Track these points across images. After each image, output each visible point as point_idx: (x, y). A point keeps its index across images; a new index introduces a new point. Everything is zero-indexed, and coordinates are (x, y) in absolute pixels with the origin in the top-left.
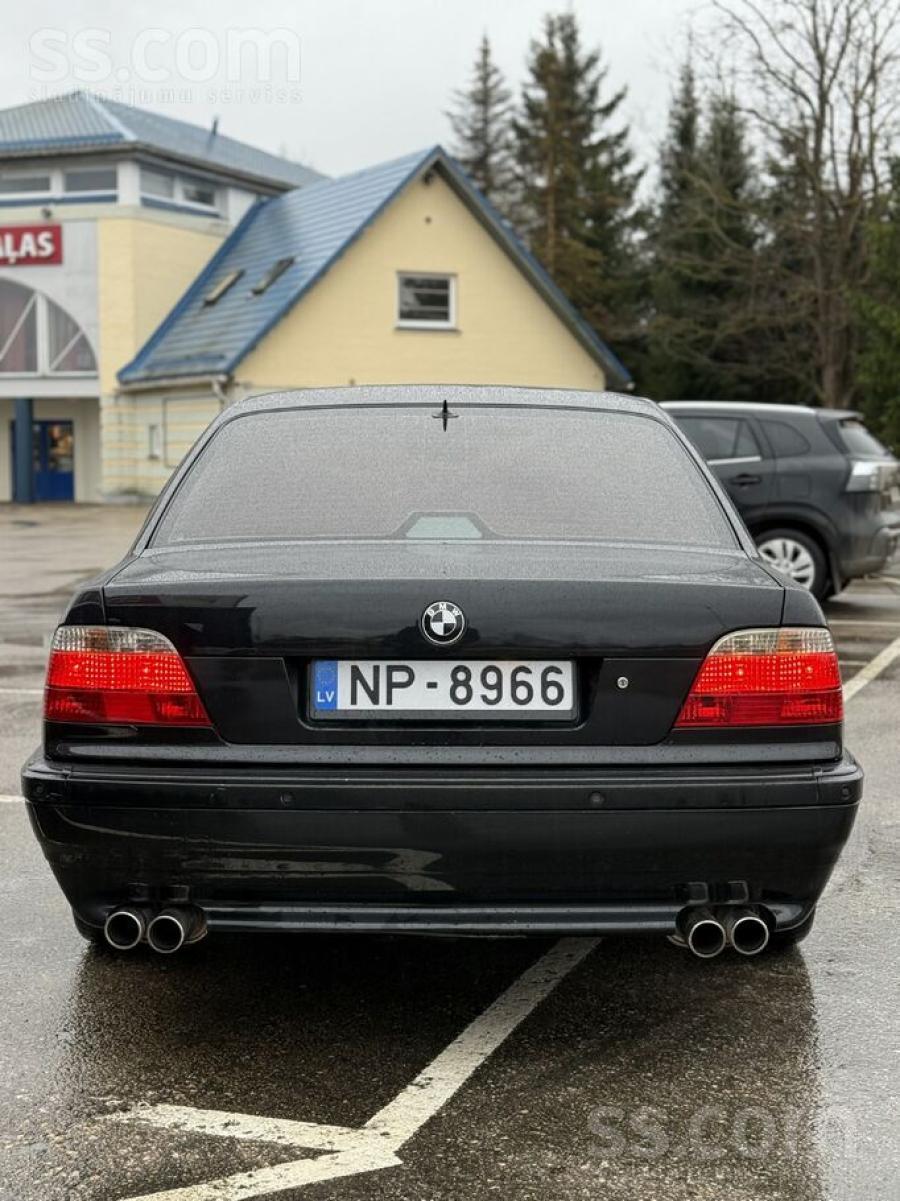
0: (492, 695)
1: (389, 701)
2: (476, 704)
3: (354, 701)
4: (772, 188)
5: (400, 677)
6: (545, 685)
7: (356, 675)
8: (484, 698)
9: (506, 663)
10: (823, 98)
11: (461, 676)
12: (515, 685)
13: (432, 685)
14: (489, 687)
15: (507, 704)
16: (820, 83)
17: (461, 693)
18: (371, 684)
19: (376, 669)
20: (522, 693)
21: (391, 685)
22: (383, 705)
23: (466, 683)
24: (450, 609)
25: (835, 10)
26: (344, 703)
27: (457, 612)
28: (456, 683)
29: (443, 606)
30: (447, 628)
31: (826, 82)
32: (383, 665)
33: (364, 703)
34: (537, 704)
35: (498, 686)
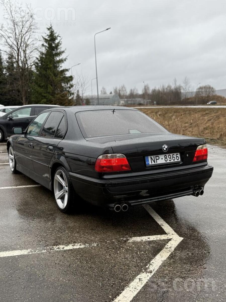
0: (170, 159)
1: (157, 162)
2: (168, 161)
3: (152, 163)
4: (7, 65)
5: (157, 158)
6: (177, 157)
7: (151, 158)
8: (169, 160)
9: (171, 154)
10: (18, 50)
11: (166, 157)
12: (173, 157)
13: (162, 159)
14: (169, 158)
15: (172, 161)
16: (17, 47)
17: (166, 160)
18: (154, 160)
19: (154, 157)
20: (174, 159)
21: (157, 159)
22: (156, 163)
23: (166, 158)
24: (166, 146)
25: (19, 35)
26: (150, 163)
27: (167, 146)
28: (165, 158)
29: (165, 145)
30: (166, 149)
31: (19, 47)
32: (155, 156)
33: (153, 163)
34: (176, 160)
35: (171, 158)
